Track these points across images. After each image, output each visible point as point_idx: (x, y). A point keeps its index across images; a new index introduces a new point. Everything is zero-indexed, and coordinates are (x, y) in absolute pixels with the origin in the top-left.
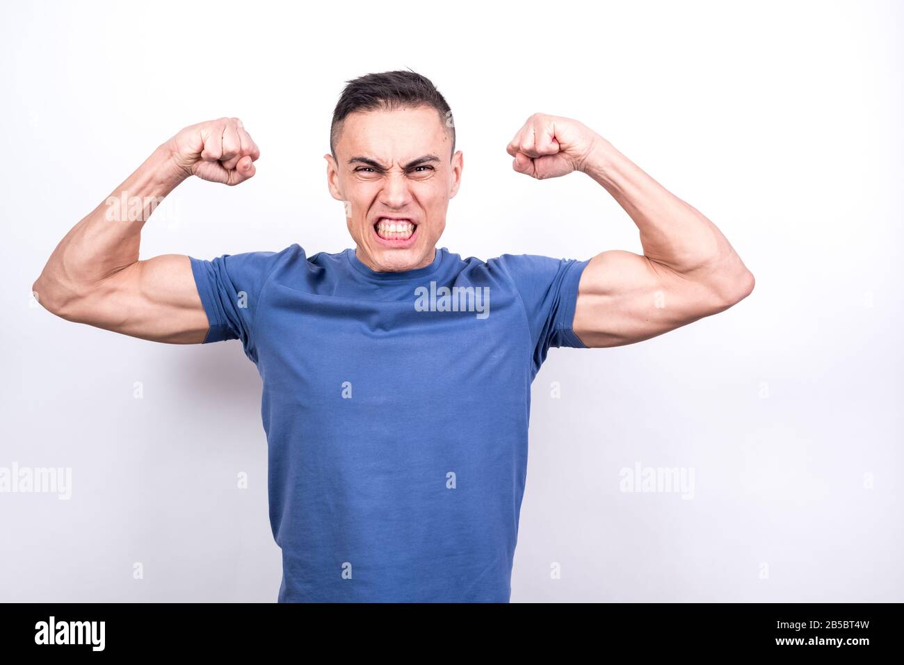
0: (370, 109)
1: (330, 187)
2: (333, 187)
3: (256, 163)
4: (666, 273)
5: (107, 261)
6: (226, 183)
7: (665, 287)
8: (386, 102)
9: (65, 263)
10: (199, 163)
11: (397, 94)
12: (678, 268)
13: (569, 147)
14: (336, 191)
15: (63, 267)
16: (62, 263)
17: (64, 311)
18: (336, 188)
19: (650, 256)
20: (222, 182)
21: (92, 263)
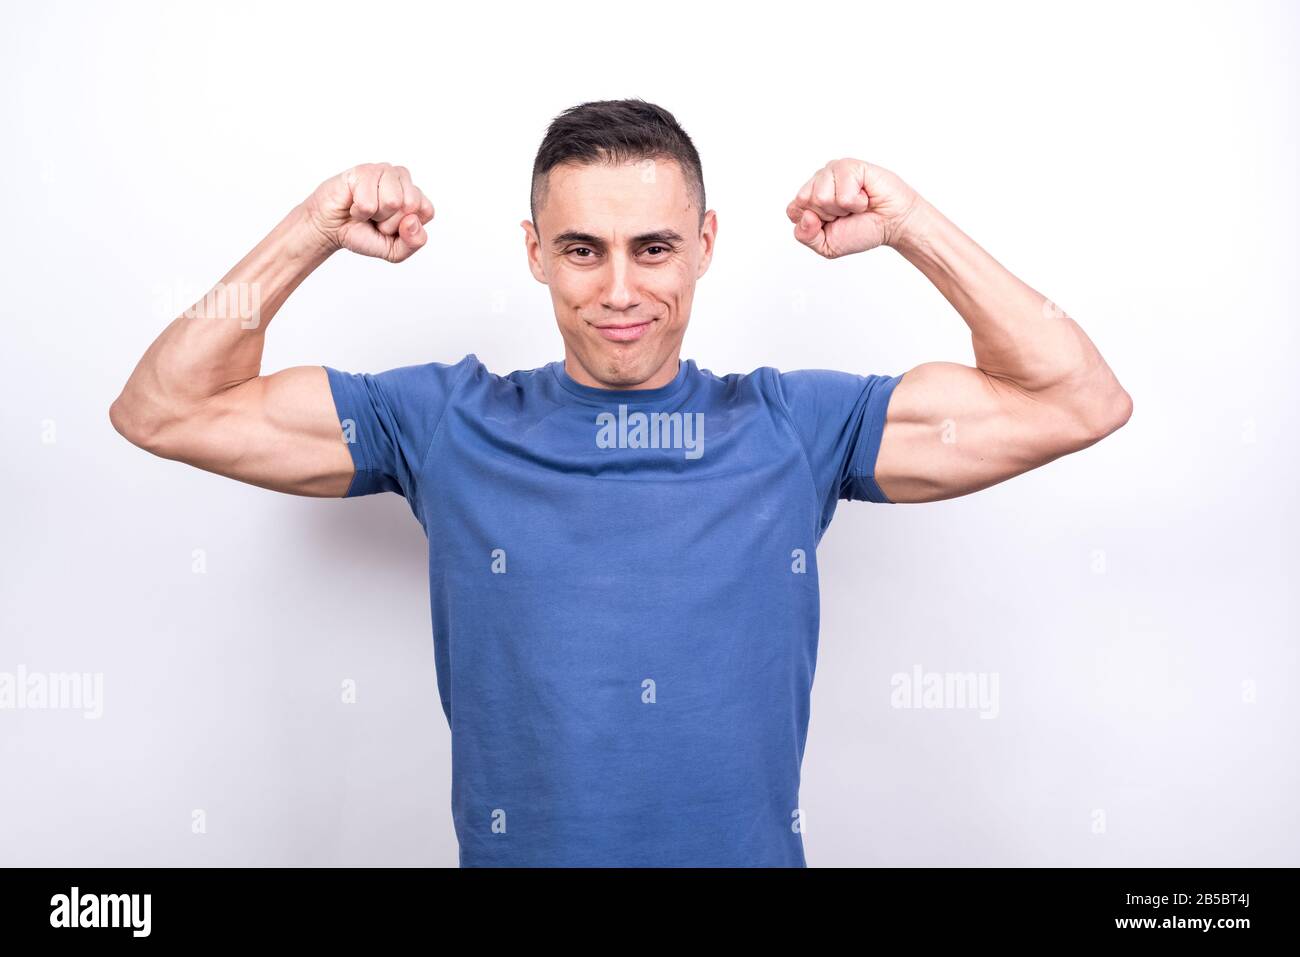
0: (585, 161)
1: (531, 265)
2: (536, 264)
3: (427, 227)
4: (1010, 392)
5: (217, 368)
6: (387, 259)
7: (1006, 412)
8: (609, 153)
9: (158, 371)
10: (348, 225)
11: (625, 142)
12: (1029, 384)
13: (883, 202)
14: (540, 270)
15: (155, 377)
16: (154, 371)
17: (155, 441)
18: (540, 266)
19: (987, 368)
20: (380, 257)
21: (196, 371)
